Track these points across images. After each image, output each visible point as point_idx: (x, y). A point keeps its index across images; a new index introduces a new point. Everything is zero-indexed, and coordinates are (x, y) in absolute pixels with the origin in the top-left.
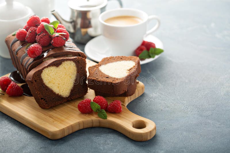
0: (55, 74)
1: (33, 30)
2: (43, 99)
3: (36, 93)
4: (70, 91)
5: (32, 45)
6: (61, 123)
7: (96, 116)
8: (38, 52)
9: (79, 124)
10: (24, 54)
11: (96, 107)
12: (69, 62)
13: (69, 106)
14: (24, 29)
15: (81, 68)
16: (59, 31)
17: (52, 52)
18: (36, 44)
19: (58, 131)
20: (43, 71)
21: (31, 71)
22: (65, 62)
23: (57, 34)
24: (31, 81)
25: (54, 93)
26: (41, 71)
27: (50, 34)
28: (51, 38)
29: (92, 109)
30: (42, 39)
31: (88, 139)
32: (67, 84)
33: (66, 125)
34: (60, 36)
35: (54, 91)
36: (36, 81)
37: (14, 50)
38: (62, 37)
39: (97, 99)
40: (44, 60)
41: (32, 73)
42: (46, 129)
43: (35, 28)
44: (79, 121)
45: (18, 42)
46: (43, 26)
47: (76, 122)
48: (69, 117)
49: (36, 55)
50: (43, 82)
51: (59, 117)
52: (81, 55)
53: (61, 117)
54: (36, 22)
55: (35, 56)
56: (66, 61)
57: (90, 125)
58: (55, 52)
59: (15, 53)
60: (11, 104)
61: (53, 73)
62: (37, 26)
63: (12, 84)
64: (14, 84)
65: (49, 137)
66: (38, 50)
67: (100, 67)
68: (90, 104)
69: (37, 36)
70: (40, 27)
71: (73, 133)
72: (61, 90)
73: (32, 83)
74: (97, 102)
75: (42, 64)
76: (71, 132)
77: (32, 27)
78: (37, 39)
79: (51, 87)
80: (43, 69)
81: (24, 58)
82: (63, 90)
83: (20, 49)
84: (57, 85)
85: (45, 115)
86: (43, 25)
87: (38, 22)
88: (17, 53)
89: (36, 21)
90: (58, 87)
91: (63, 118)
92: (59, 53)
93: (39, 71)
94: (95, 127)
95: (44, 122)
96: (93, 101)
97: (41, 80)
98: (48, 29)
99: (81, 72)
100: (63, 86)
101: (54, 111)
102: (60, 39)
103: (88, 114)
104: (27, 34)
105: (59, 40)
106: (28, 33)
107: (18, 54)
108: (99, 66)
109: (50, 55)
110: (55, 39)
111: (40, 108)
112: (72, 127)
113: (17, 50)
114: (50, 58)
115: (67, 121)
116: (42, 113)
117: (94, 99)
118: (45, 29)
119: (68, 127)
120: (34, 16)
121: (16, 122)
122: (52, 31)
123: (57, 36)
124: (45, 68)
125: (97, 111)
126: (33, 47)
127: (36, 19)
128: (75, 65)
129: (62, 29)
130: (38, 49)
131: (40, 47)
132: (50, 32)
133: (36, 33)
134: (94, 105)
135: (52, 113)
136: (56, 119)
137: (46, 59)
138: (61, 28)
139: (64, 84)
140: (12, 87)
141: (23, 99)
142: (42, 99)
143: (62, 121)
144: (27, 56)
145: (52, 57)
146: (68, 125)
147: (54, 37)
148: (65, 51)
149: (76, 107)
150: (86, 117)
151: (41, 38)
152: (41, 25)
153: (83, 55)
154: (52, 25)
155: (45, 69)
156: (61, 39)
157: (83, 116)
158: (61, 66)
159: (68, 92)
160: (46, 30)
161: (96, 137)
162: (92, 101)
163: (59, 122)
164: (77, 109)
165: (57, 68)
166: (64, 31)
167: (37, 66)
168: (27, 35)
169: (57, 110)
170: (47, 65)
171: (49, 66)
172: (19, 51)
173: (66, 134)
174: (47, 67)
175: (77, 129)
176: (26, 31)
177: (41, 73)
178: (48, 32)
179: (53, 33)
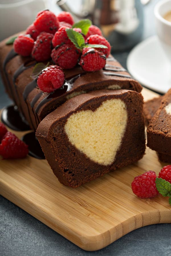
0: (90, 125)
1: (45, 39)
2: (68, 172)
3: (56, 160)
4: (115, 153)
5: (46, 69)
6: (102, 218)
7: (166, 204)
8: (57, 82)
9: (135, 219)
10: (30, 83)
11: (167, 188)
12: (114, 101)
13: (113, 180)
14: (28, 33)
15: (135, 111)
16: (93, 40)
17: (81, 82)
18: (53, 67)
19: (98, 236)
20: (69, 119)
21: (45, 119)
22: (108, 101)
23: (90, 48)
24: (46, 139)
25: (88, 160)
26: (63, 121)
27: (78, 48)
28: (79, 54)
29: (158, 192)
30: (63, 57)
31: (153, 250)
32: (111, 141)
33: (111, 223)
34: (96, 51)
35: (87, 155)
36: (55, 139)
37: (11, 73)
38: (99, 53)
39: (167, 172)
40: (67, 97)
41: (47, 122)
42: (76, 233)
43: (48, 34)
44: (135, 215)
45: (18, 58)
46: (65, 33)
47: (129, 217)
48: (116, 205)
49: (53, 88)
50: (68, 140)
51: (98, 204)
52: (133, 85)
53: (100, 205)
54: (50, 23)
55: (51, 89)
56: (109, 99)
57: (155, 221)
58: (88, 83)
59: (13, 78)
60: (7, 175)
61: (86, 123)
62: (53, 31)
63: (9, 138)
64: (12, 138)
65: (82, 247)
66: (57, 79)
67: (167, 107)
68: (154, 182)
69: (54, 50)
70: (60, 34)
71: (124, 236)
72: (99, 153)
73: (49, 142)
74: (167, 179)
75: (65, 105)
76: (121, 235)
77: (44, 33)
78: (54, 55)
79: (83, 148)
80: (68, 116)
81: (30, 90)
82: (103, 152)
83: (21, 72)
84: (92, 144)
85: (71, 199)
86: (64, 30)
87: (54, 23)
88: (16, 80)
89: (51, 21)
90: (95, 148)
91: (104, 208)
92: (95, 84)
93: (60, 120)
94: (162, 224)
95: (71, 216)
96: (160, 174)
97: (65, 137)
98: (73, 37)
99: (135, 119)
100: (103, 145)
101: (88, 192)
102: (96, 58)
103: (149, 200)
104: (34, 44)
105: (95, 59)
106: (35, 43)
107: (18, 80)
108: (164, 105)
109: (79, 87)
110: (89, 58)
111: (61, 185)
112: (123, 227)
113: (15, 73)
114: (79, 93)
115: (113, 214)
116: (66, 196)
117: (162, 171)
118: (70, 38)
119: (116, 228)
120: (47, 12)
121: (18, 209)
122: (81, 41)
123: (92, 53)
124: (71, 113)
125: (168, 195)
126: (48, 74)
127: (50, 18)
128: (124, 106)
129: (97, 37)
130: (57, 78)
131: (61, 73)
132: (77, 43)
133: (52, 44)
134: (163, 184)
135: (84, 196)
136: (92, 210)
137: (72, 95)
138: (97, 35)
139: (104, 142)
140: (8, 142)
141: (28, 165)
142: (66, 171)
143: (103, 215)
144: (35, 87)
145: (83, 92)
146: (116, 224)
147: (86, 54)
148: (105, 79)
149: (128, 185)
150: (146, 205)
151: (61, 54)
152: (61, 30)
153: (136, 85)
154: (79, 29)
155: (72, 116)
156: (99, 58)
157: (141, 203)
158: (99, 109)
159: (111, 155)
160: (70, 40)
161: (168, 246)
162: (157, 175)
163: (97, 217)
164: (130, 189)
165: (93, 113)
166: (102, 42)
167: (56, 108)
168: (35, 47)
169: (93, 190)
170: (76, 108)
171: (79, 109)
172: (20, 76)
173: (112, 240)
174: (75, 112)
175: (131, 228)
176: (32, 40)
177: (64, 124)
178: (74, 44)
179: (82, 45)
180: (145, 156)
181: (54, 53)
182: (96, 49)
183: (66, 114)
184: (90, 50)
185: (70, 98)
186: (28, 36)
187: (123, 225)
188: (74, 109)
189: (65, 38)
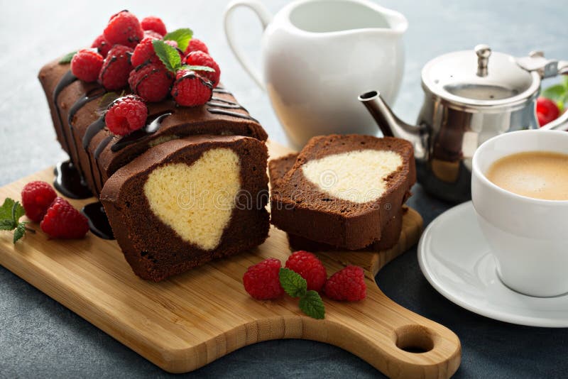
0: (183, 186)
1: (120, 55)
2: (147, 256)
3: (130, 237)
4: (221, 232)
5: (120, 99)
6: (196, 326)
7: (295, 308)
8: (136, 119)
9: (246, 329)
10: (95, 122)
11: (296, 284)
12: (221, 151)
13: (217, 274)
14: (94, 46)
15: (254, 169)
16: (194, 59)
17: (172, 123)
18: (131, 96)
19: (188, 349)
20: (151, 176)
21: (115, 175)
22: (211, 150)
23: (189, 71)
24: (114, 204)
25: (179, 239)
26: (143, 178)
27: (170, 70)
28: (171, 78)
29: (282, 290)
30: (146, 83)
31: (271, 375)
32: (215, 213)
33: (208, 333)
34: (198, 75)
35: (177, 231)
36: (128, 205)
37: (65, 107)
38: (202, 78)
39: (298, 260)
40: (151, 144)
41: (118, 179)
42: (155, 344)
43: (127, 48)
44: (246, 322)
45: (77, 84)
46: (150, 46)
47: (238, 325)
48: (219, 309)
49: (129, 128)
50: (149, 206)
51: (191, 307)
52: (254, 130)
53: (195, 307)
54: (130, 30)
55: (126, 130)
56: (214, 148)
57: (276, 334)
58: (183, 123)
59: (69, 116)
60: (53, 262)
61: (177, 183)
62: (132, 44)
63: (59, 206)
64: (64, 206)
65: (164, 366)
66: (135, 116)
67: (305, 165)
68: (277, 274)
69: (134, 71)
70: (143, 47)
71: (229, 354)
72: (196, 230)
73: (120, 209)
74: (297, 271)
75: (145, 156)
76: (223, 352)
77: (119, 47)
78: (132, 80)
79: (171, 220)
80: (150, 171)
81: (94, 132)
82: (203, 229)
83: (83, 105)
84: (186, 216)
85: (151, 299)
86: (150, 42)
87: (135, 31)
88: (73, 118)
89: (130, 28)
90: (189, 221)
91: (201, 312)
92: (192, 125)
93: (138, 176)
94: (288, 340)
95: (149, 322)
96: (287, 264)
97: (144, 202)
98: (165, 54)
99: (253, 181)
100: (203, 219)
101: (177, 289)
102: (197, 86)
103: (269, 302)
104: (103, 63)
105: (195, 87)
106: (105, 60)
107: (76, 118)
108: (300, 162)
109: (169, 129)
110: (186, 84)
111: (136, 278)
112: (227, 339)
113: (72, 107)
114: (168, 138)
115: (213, 320)
116: (141, 293)
117: (290, 259)
118: (157, 54)
119: (216, 341)
120: (124, 13)
121: (69, 314)
122: (175, 59)
123: (190, 77)
124: (155, 167)
125: (298, 295)
126: (123, 106)
127: (129, 24)
128: (237, 160)
129: (201, 55)
130: (135, 113)
131: (143, 107)
132: (169, 63)
133: (130, 63)
134: (290, 277)
135: (170, 294)
136: (182, 314)
137: (157, 141)
138: (199, 52)
139: (204, 214)
140: (57, 213)
141: (88, 248)
142: (143, 254)
143: (198, 321)
144: (102, 128)
145: (175, 136)
146: (216, 334)
147: (181, 80)
148: (210, 119)
149: (238, 280)
150: (264, 308)
151: (144, 79)
152: (144, 42)
153: (258, 129)
154: (173, 43)
155: (155, 172)
156: (201, 87)
157: (257, 307)
158: (198, 163)
159: (214, 234)
160: (158, 58)
161: (294, 370)
162: (283, 265)
163: (189, 324)
164: (241, 286)
165: (188, 169)
166: (208, 62)
167: (132, 159)
168: (104, 67)
169: (184, 286)
170: (162, 159)
171: (168, 161)
172: (79, 112)
173: (210, 358)
174: (161, 165)
175: (239, 343)
176: (101, 56)
177: (144, 183)
178: (164, 63)
179: (177, 66)
180: (268, 239)
181: (134, 77)
182: (197, 72)
183: (147, 167)
184: (188, 74)
185: (154, 145)
186: (95, 50)
187: (227, 337)
188: (159, 161)
189: (152, 55)
